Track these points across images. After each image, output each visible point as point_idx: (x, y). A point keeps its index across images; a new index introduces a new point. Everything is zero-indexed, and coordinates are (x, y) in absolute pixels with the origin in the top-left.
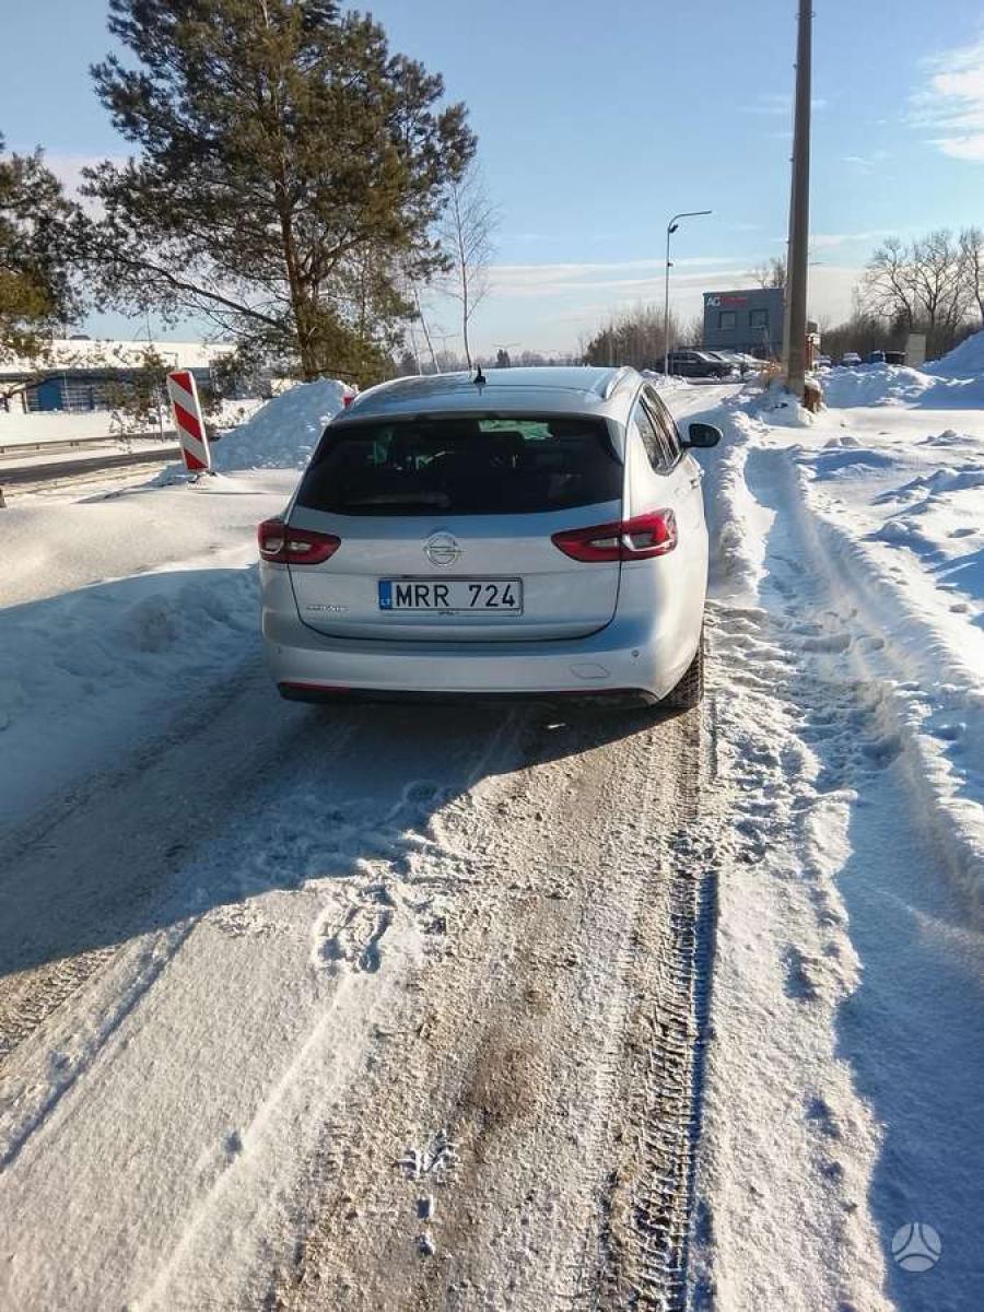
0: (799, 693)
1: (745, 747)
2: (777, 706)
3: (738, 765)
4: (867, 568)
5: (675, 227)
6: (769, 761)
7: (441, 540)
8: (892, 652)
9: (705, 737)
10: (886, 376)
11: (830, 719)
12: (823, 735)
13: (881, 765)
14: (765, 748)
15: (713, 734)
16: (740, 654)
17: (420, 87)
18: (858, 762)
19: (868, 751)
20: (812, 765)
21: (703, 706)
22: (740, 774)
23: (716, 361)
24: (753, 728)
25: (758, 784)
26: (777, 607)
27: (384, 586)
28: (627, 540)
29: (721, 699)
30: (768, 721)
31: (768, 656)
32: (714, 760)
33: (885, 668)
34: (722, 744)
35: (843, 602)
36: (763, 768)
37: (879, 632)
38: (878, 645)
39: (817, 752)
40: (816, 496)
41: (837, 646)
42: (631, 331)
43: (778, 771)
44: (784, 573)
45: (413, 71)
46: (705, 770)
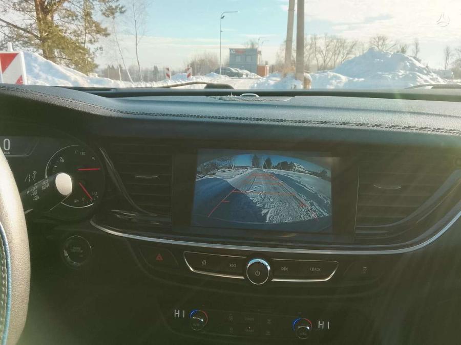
5: (224, 17)
10: (328, 76)
23: (237, 71)
42: (202, 61)
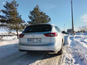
0: (73, 53)
1: (67, 59)
2: (71, 55)
3: (66, 61)
4: (79, 43)
6: (69, 60)
7: (33, 34)
8: (82, 50)
9: (62, 57)
11: (76, 56)
12: (75, 58)
13: (82, 61)
14: (69, 59)
15: (63, 57)
16: (67, 50)
17: (48, 16)
18: (79, 61)
19: (80, 60)
20: (74, 61)
21: (63, 54)
22: (66, 62)
24: (68, 57)
25: (68, 63)
26: (71, 46)
27: (28, 39)
28: (51, 35)
29: (65, 54)
30: (69, 56)
31: (70, 50)
32: (63, 60)
33: (82, 51)
34: (64, 58)
35: (77, 46)
36: (68, 61)
37: (81, 48)
38: (81, 49)
39: (75, 59)
40: (75, 39)
41: (77, 49)
43: (70, 61)
44: (72, 44)
45: (47, 16)
46: (62, 61)
